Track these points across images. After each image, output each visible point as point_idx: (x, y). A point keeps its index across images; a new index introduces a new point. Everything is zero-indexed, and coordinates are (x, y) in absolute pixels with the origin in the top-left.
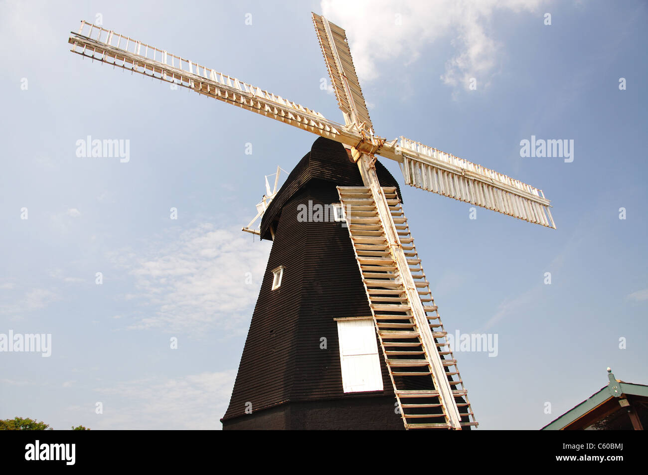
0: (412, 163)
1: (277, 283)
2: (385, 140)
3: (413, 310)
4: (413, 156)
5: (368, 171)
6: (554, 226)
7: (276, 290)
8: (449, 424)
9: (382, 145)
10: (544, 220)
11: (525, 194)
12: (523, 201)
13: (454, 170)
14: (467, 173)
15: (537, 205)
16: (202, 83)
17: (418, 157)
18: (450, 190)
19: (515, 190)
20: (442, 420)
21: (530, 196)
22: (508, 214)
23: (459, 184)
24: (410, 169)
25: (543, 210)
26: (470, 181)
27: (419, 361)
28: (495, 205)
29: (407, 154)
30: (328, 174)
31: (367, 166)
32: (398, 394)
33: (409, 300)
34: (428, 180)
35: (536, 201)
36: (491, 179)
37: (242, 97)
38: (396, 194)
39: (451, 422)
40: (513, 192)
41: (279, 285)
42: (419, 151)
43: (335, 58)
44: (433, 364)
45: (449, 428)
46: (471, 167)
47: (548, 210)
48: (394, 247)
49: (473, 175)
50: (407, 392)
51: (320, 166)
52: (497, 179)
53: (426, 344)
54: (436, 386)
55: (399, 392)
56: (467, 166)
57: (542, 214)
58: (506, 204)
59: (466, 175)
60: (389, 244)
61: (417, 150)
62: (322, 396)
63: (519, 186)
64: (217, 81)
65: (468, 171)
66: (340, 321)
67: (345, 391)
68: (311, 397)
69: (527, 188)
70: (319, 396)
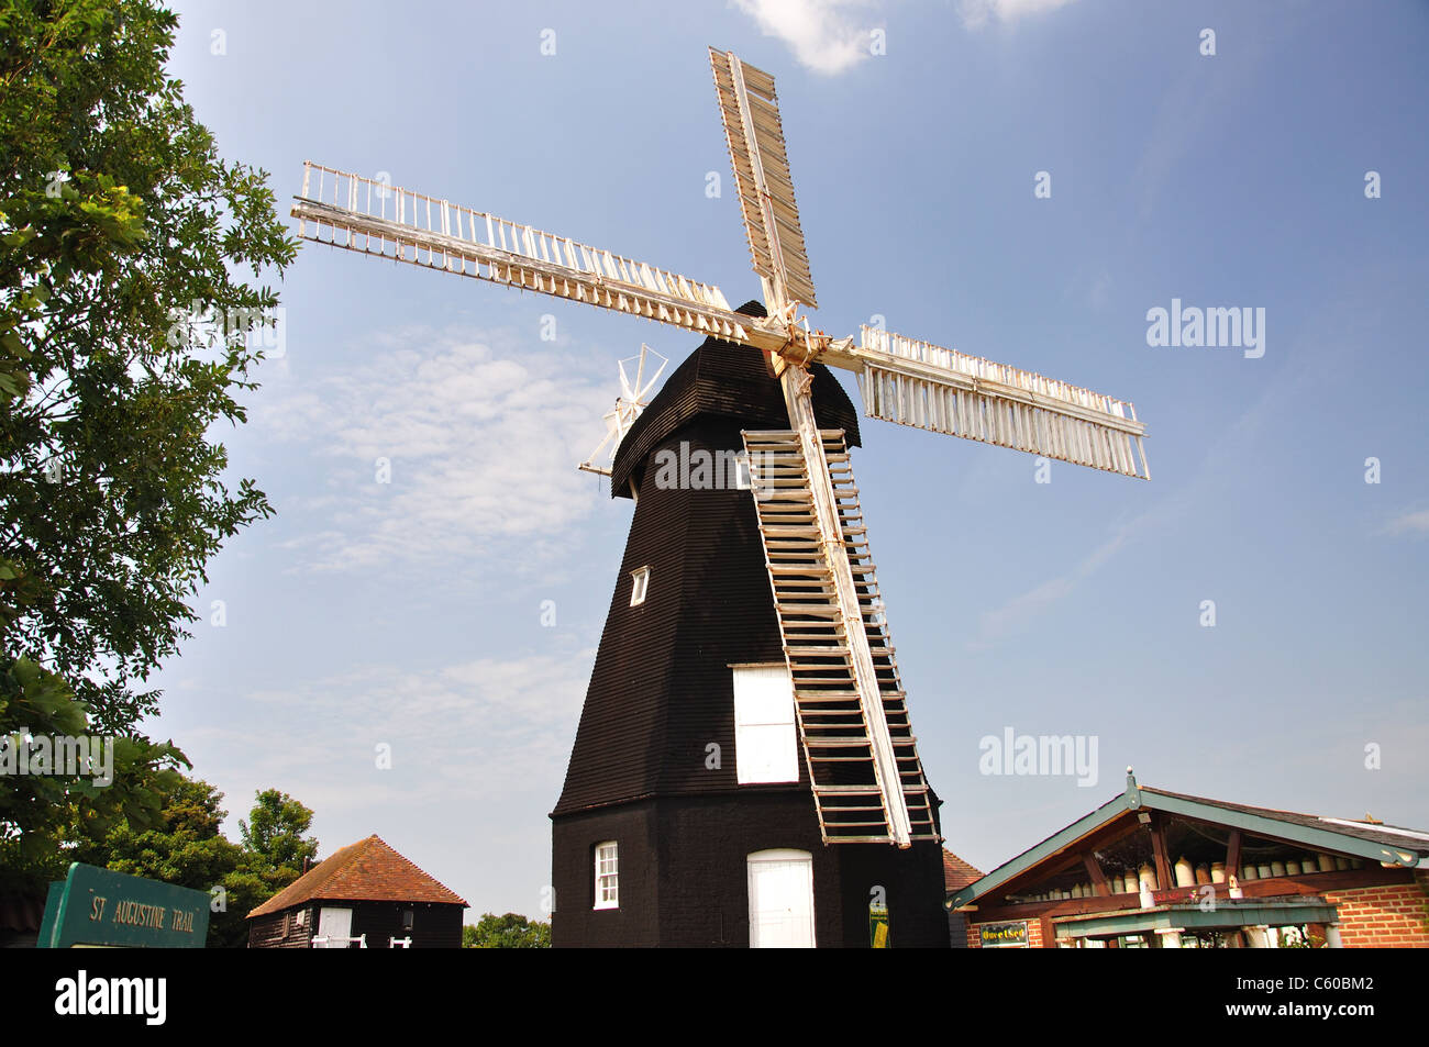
0: (880, 375)
1: (639, 596)
2: (831, 340)
3: (853, 656)
4: (882, 363)
5: (797, 399)
6: (1148, 476)
7: (637, 608)
8: (891, 837)
9: (824, 349)
10: (1127, 464)
11: (1094, 414)
12: (1089, 428)
13: (958, 383)
14: (983, 385)
15: (1118, 435)
16: (512, 266)
17: (891, 364)
18: (948, 420)
19: (1075, 409)
20: (883, 830)
21: (1106, 418)
22: (1058, 458)
23: (966, 407)
24: (876, 386)
25: (1128, 444)
26: (988, 400)
27: (856, 739)
28: (1034, 442)
29: (871, 360)
30: (727, 402)
31: (798, 391)
32: (817, 792)
33: (849, 638)
34: (907, 406)
35: (1117, 427)
36: (1031, 393)
37: (579, 286)
38: (844, 442)
39: (895, 834)
40: (1071, 414)
41: (642, 599)
42: (894, 353)
43: (750, 154)
44: (877, 744)
45: (892, 843)
46: (992, 373)
47: (1140, 443)
48: (831, 545)
49: (994, 387)
50: (832, 788)
51: (714, 389)
52: (1044, 392)
53: (869, 713)
54: (879, 779)
55: (818, 787)
56: (985, 371)
57: (1126, 452)
58: (1055, 438)
59: (981, 388)
60: (823, 540)
61: (891, 351)
62: (705, 788)
63: (1086, 400)
64: (536, 258)
65: (986, 381)
66: (738, 669)
67: (740, 782)
68: (687, 789)
69: (1101, 404)
70: (700, 788)
